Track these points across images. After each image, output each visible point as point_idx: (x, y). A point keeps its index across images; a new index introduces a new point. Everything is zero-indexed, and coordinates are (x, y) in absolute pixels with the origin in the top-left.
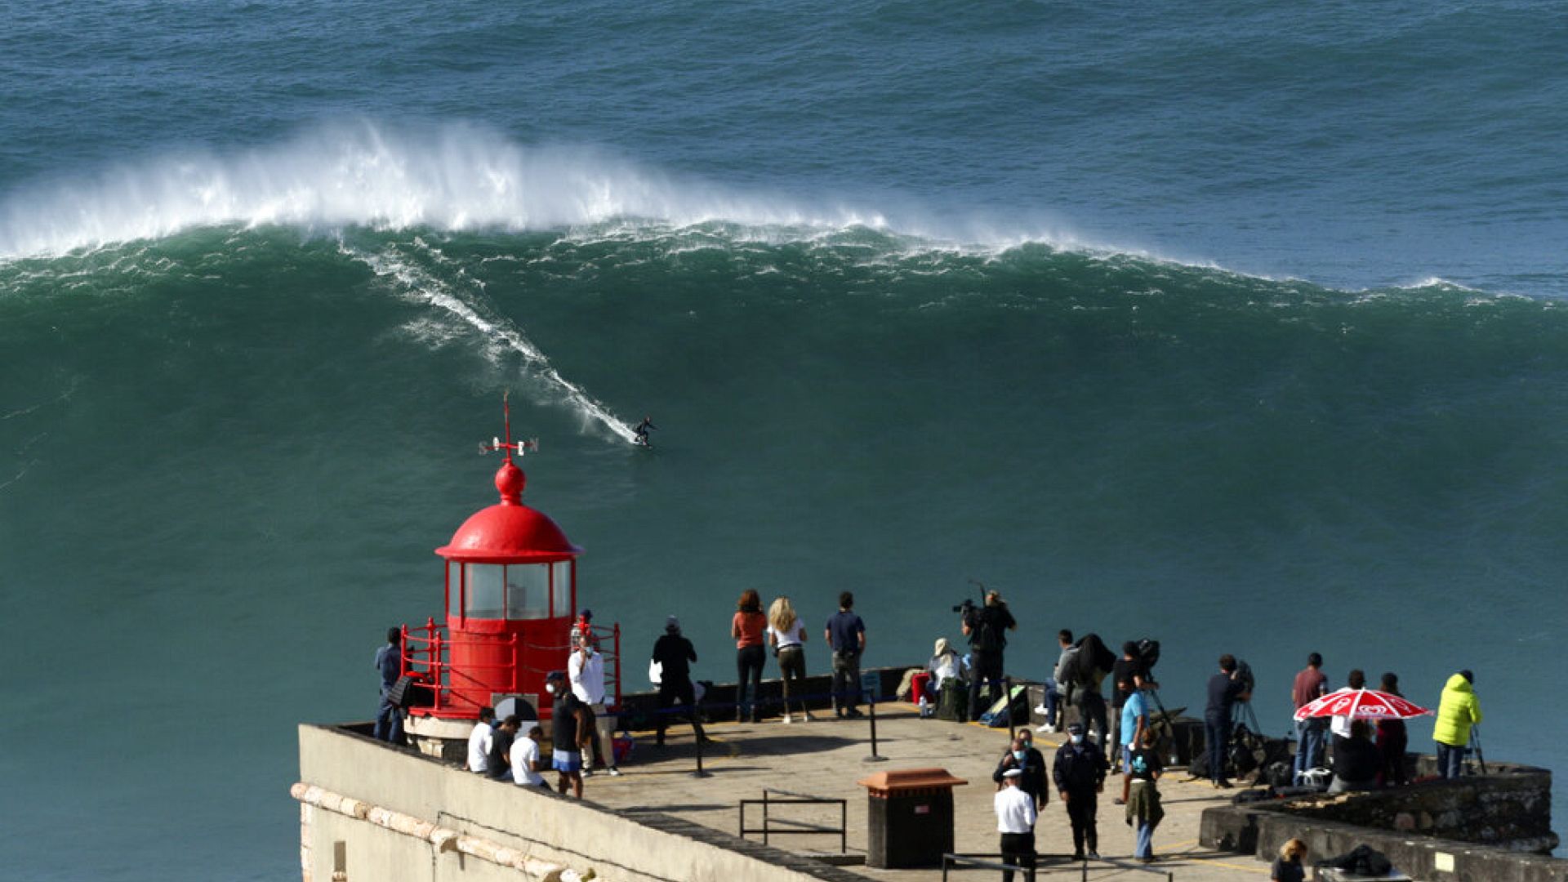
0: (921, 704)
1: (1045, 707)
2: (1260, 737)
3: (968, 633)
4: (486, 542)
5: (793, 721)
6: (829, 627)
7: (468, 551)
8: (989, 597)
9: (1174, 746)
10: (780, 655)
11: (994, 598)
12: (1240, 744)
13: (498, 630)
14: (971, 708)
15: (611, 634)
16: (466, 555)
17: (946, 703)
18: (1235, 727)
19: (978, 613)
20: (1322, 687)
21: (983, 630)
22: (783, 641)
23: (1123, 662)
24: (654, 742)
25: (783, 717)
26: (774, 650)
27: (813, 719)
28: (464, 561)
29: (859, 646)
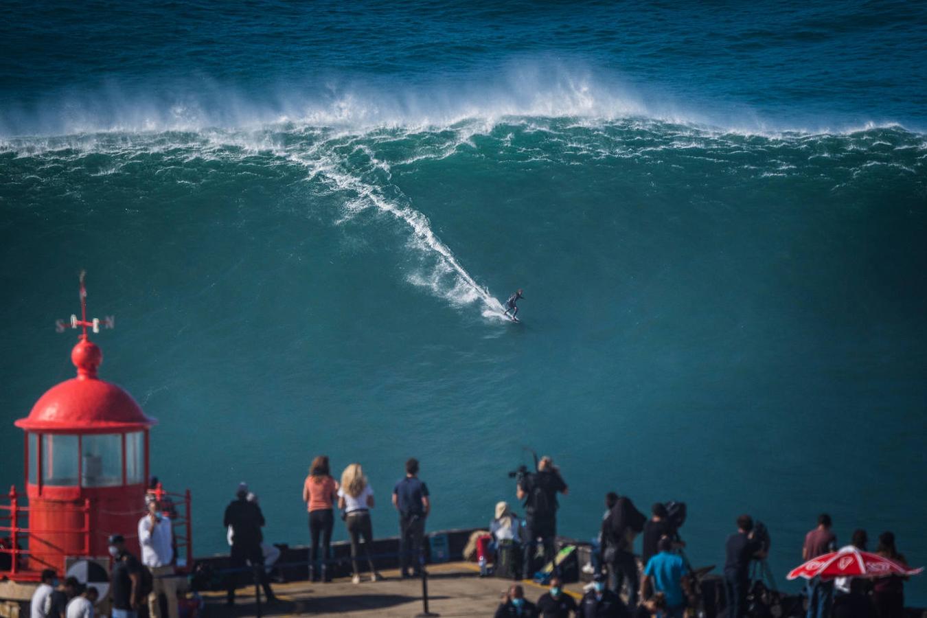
0: (481, 564)
1: (592, 565)
2: (776, 594)
3: (523, 496)
4: (62, 414)
5: (362, 581)
6: (396, 492)
7: (45, 423)
8: (541, 464)
9: (701, 602)
10: (348, 520)
11: (547, 464)
12: (758, 600)
13: (74, 497)
14: (526, 567)
15: (183, 499)
16: (43, 427)
17: (504, 563)
18: (753, 582)
19: (531, 478)
20: (831, 546)
21: (536, 494)
22: (351, 505)
23: (652, 522)
24: (225, 601)
25: (352, 577)
26: (342, 514)
27: (380, 579)
28: (41, 432)
29: (424, 510)
